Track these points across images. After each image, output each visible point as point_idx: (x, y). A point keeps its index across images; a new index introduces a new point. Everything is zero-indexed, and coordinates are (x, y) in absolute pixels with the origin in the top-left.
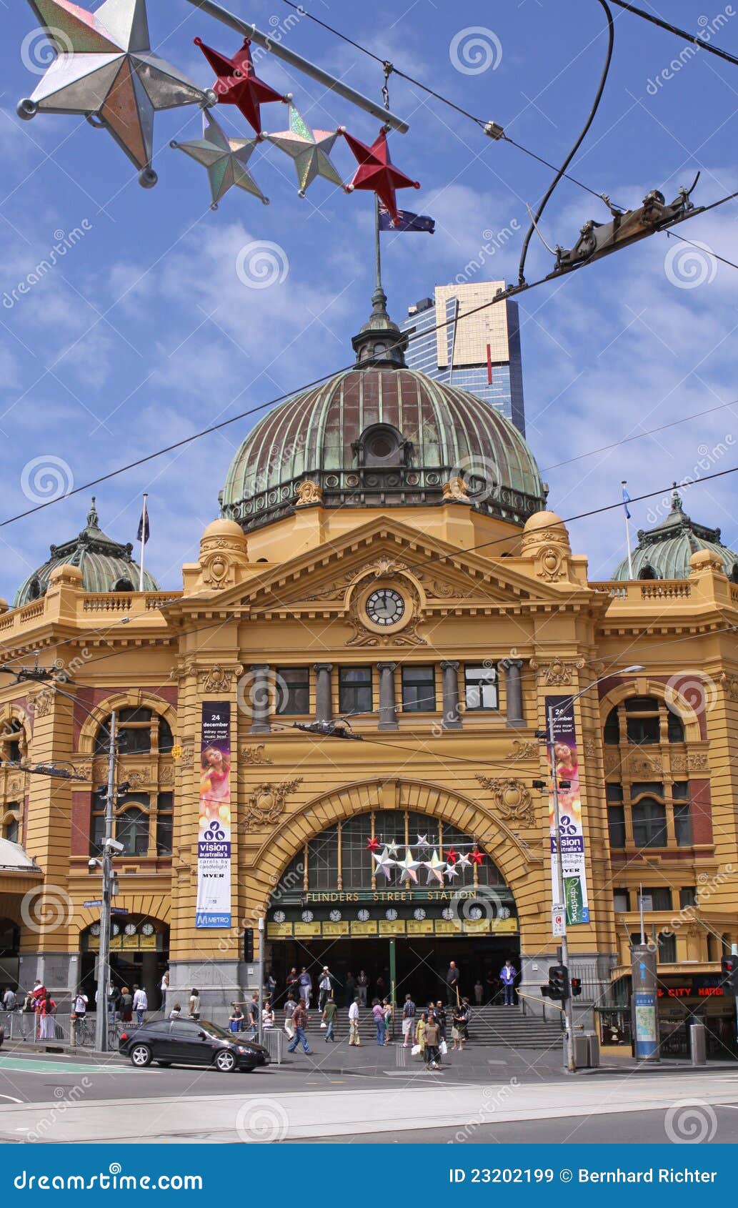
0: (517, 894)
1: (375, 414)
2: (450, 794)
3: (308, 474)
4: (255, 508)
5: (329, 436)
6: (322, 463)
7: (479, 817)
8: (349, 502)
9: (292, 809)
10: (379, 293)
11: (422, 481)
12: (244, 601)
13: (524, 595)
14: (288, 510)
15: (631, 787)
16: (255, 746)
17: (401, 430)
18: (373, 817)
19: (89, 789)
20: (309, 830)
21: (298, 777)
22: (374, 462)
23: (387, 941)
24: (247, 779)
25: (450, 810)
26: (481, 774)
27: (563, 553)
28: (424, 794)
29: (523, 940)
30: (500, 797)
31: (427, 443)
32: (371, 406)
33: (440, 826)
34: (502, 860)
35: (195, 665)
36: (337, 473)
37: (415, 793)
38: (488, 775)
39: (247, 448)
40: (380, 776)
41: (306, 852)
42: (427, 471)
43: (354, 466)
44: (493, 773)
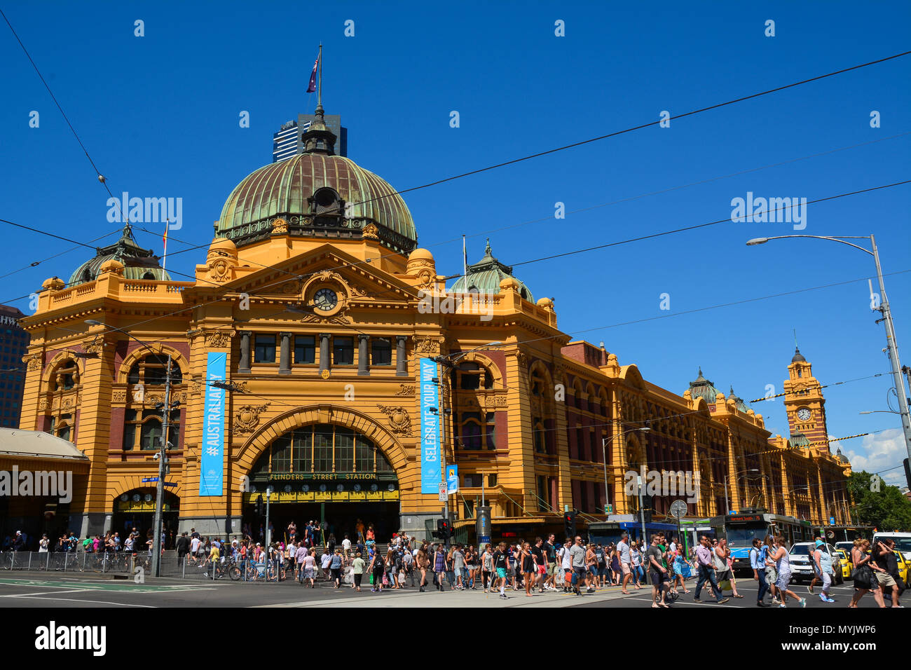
0: (400, 476)
1: (322, 181)
2: (361, 416)
3: (279, 215)
4: (242, 233)
5: (294, 192)
6: (288, 209)
7: (379, 429)
8: (305, 234)
9: (263, 422)
10: (319, 108)
11: (350, 225)
12: (237, 291)
13: (411, 298)
14: (265, 236)
15: (463, 415)
16: (241, 382)
17: (338, 191)
18: (314, 428)
19: (124, 406)
20: (274, 435)
21: (268, 402)
22: (321, 210)
23: (319, 504)
24: (235, 402)
25: (361, 424)
26: (381, 403)
27: (433, 274)
28: (346, 414)
29: (402, 504)
30: (392, 418)
31: (354, 202)
32: (319, 174)
33: (354, 434)
34: (392, 456)
35: (204, 329)
36: (298, 215)
37: (340, 413)
38: (384, 404)
39: (236, 195)
40: (318, 403)
41: (271, 449)
42: (353, 219)
43: (309, 212)
44: (387, 403)
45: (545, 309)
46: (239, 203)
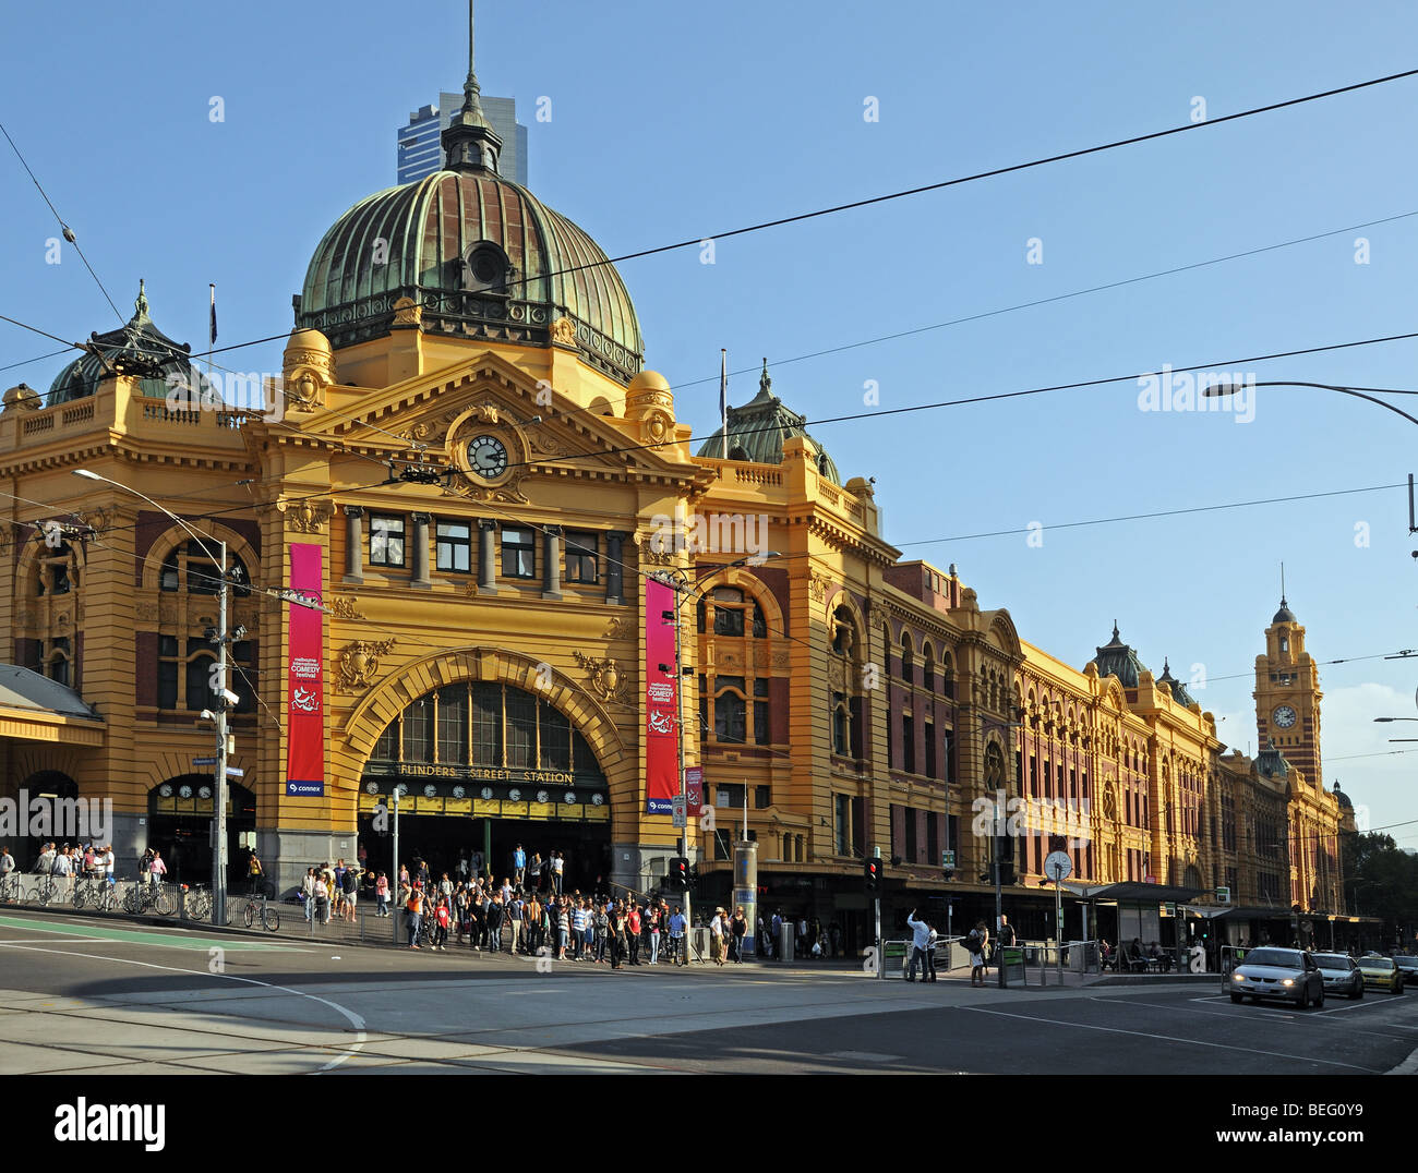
0: (610, 781)
1: (479, 229)
3: (405, 290)
4: (341, 320)
5: (430, 245)
6: (421, 277)
7: (577, 697)
8: (450, 329)
9: (384, 671)
11: (528, 316)
13: (631, 461)
14: (381, 329)
17: (506, 250)
18: (470, 688)
19: (156, 630)
20: (404, 696)
21: (391, 637)
22: (478, 284)
23: (481, 821)
25: (548, 687)
26: (578, 652)
27: (671, 421)
28: (523, 667)
29: (616, 829)
30: (596, 677)
31: (533, 272)
33: (537, 704)
34: (600, 744)
36: (437, 293)
37: (513, 665)
38: (587, 654)
40: (476, 644)
41: (402, 720)
42: (533, 306)
43: (456, 287)
44: (590, 652)
46: (336, 263)
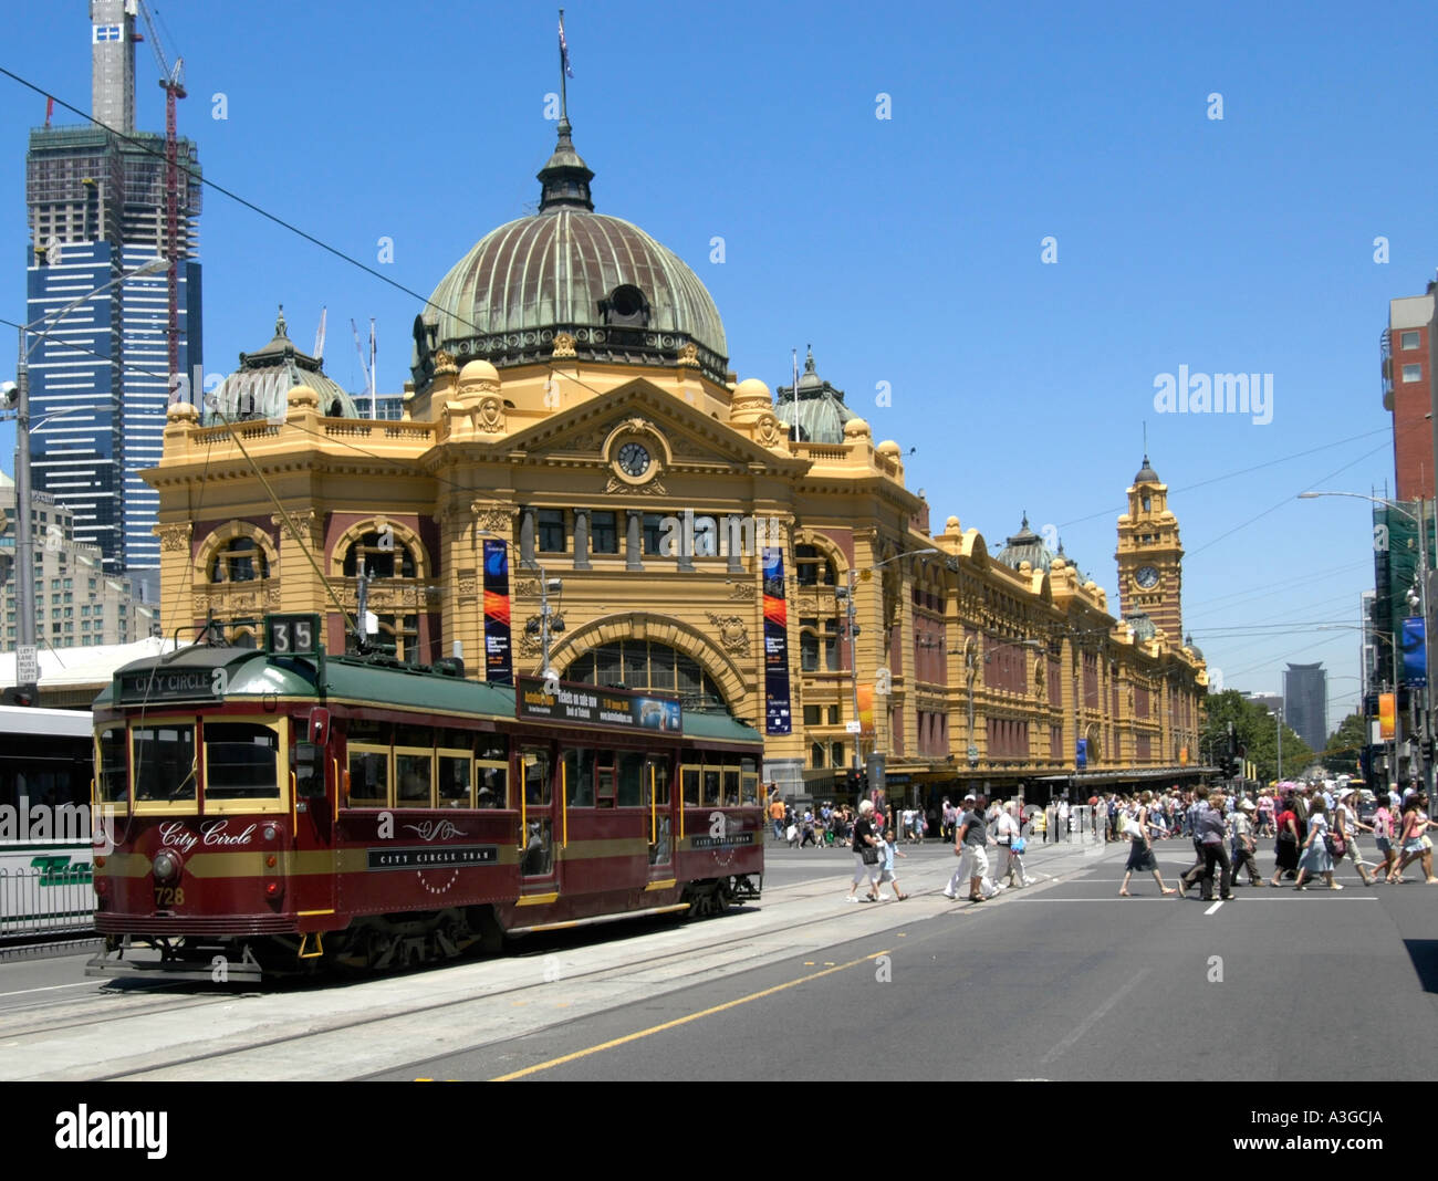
1: (615, 273)
2: (685, 628)
3: (560, 326)
4: (506, 345)
5: (578, 289)
6: (573, 316)
7: (708, 648)
8: (600, 358)
10: (565, 123)
11: (659, 343)
12: (522, 447)
13: (751, 459)
14: (538, 357)
16: (527, 581)
17: (640, 288)
18: (623, 646)
20: (573, 655)
22: (621, 321)
25: (685, 640)
26: (709, 611)
28: (666, 627)
30: (724, 631)
31: (662, 306)
32: (607, 258)
33: (676, 654)
34: (725, 684)
36: (587, 328)
37: (658, 626)
38: (715, 612)
40: (631, 610)
42: (664, 334)
43: (601, 322)
44: (718, 612)
45: (890, 458)
